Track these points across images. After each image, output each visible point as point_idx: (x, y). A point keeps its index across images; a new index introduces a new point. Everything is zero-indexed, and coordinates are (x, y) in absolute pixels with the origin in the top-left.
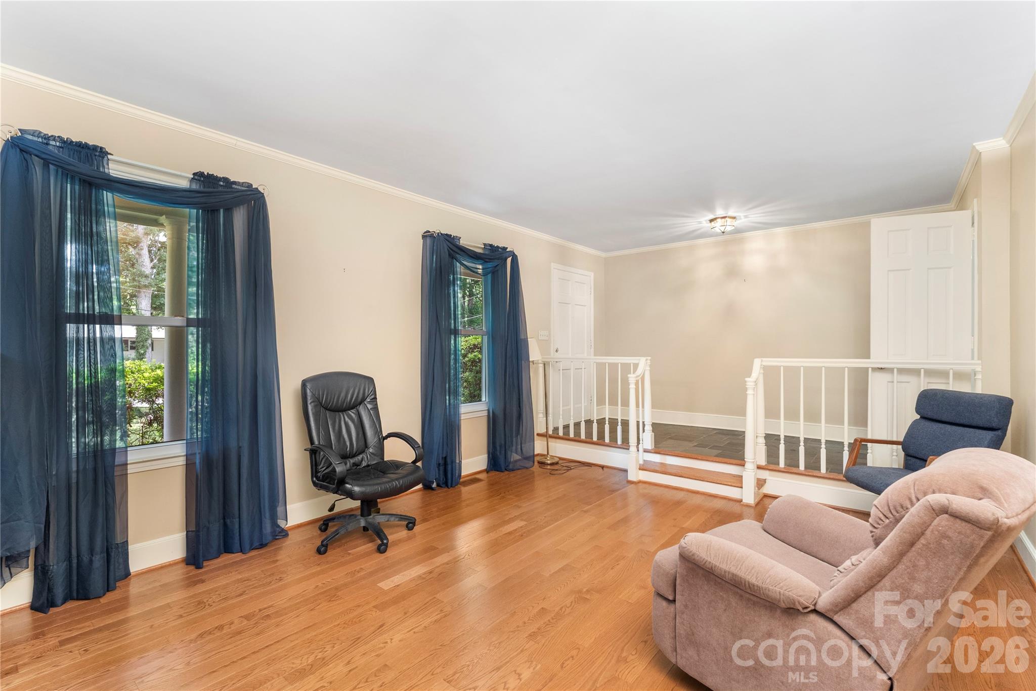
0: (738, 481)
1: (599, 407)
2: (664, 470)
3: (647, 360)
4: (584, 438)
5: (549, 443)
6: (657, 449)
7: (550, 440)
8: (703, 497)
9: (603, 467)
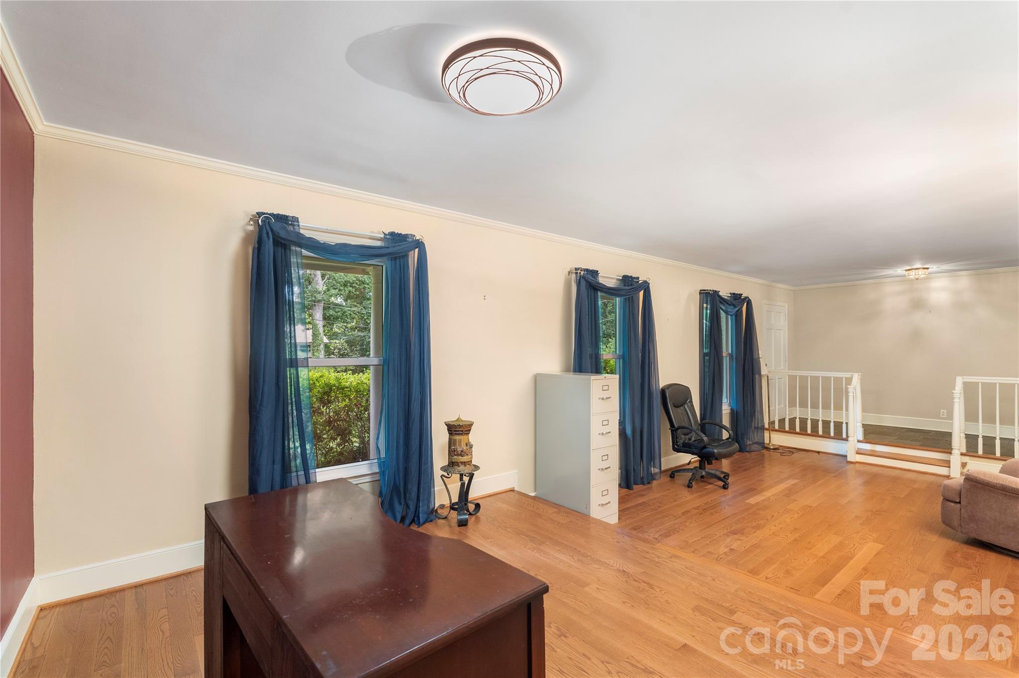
0: (947, 464)
1: (791, 409)
2: (873, 454)
3: (859, 375)
4: (799, 431)
5: (771, 435)
6: (866, 440)
7: (771, 432)
8: (916, 474)
9: (819, 452)
